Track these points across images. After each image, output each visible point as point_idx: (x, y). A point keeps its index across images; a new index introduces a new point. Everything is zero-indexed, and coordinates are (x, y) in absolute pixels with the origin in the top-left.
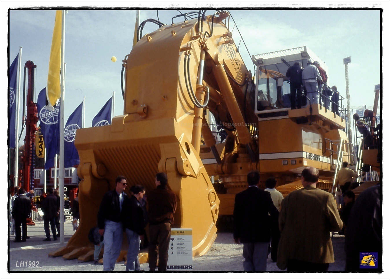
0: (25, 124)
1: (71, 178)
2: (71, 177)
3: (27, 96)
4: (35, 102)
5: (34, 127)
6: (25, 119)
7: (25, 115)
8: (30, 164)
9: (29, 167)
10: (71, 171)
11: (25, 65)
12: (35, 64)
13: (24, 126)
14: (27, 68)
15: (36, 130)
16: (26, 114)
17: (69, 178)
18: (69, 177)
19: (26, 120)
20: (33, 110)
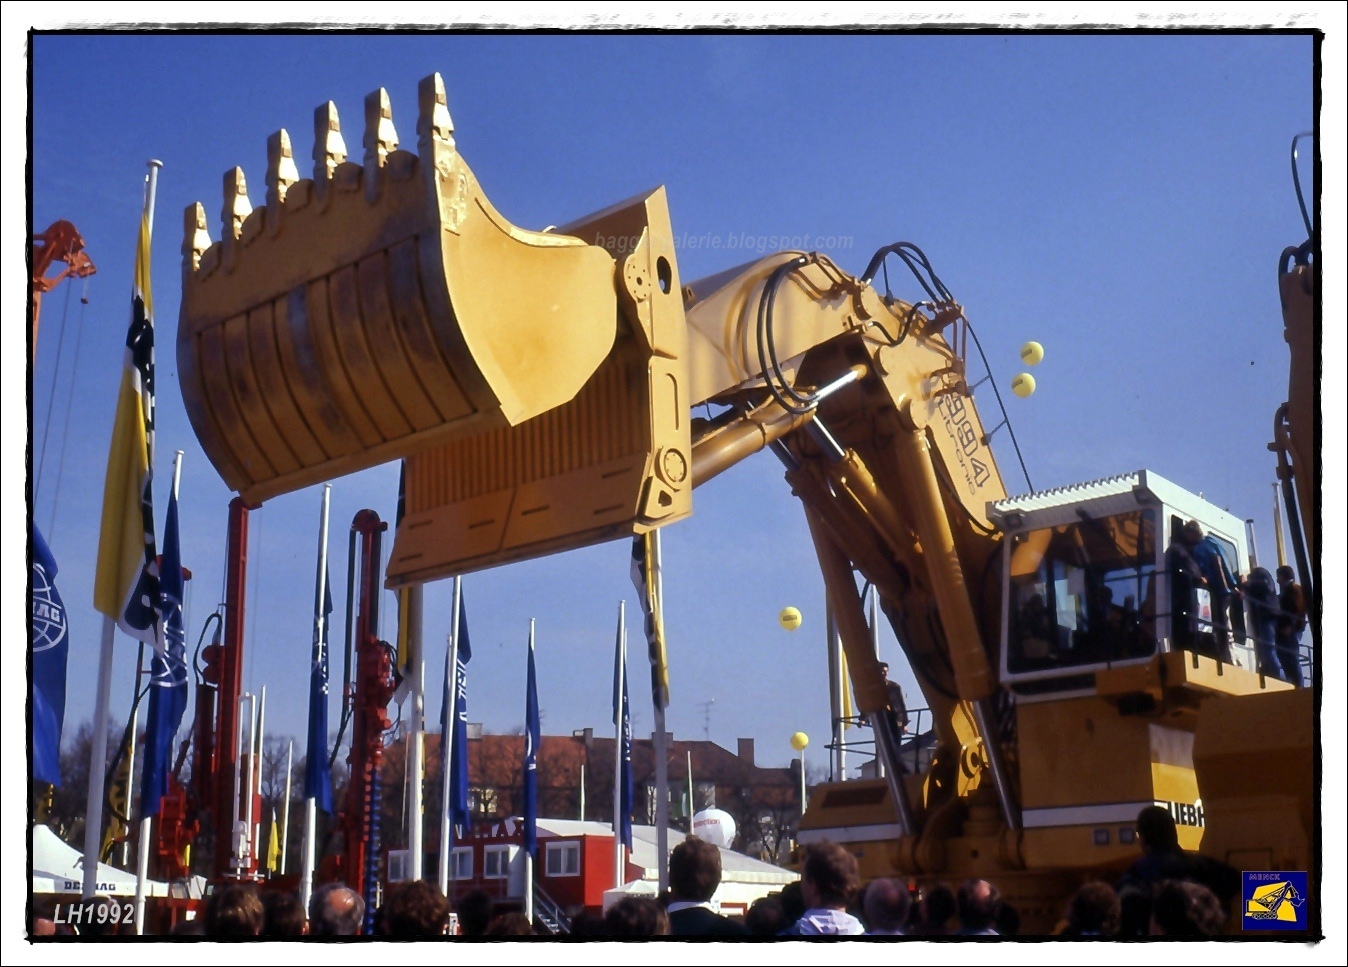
0: (350, 707)
1: (505, 881)
2: (505, 877)
3: (358, 619)
4: (381, 640)
5: (378, 717)
6: (350, 693)
7: (351, 680)
8: (366, 838)
9: (362, 845)
10: (506, 854)
11: (354, 522)
12: (382, 521)
13: (349, 715)
14: (358, 533)
15: (384, 729)
16: (353, 677)
17: (496, 881)
18: (499, 876)
19: (353, 696)
20: (376, 663)
